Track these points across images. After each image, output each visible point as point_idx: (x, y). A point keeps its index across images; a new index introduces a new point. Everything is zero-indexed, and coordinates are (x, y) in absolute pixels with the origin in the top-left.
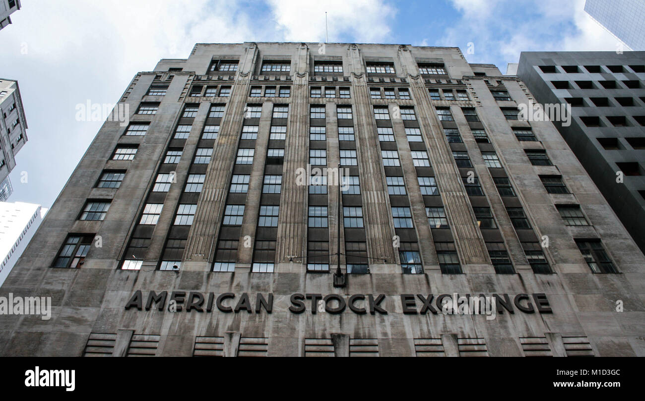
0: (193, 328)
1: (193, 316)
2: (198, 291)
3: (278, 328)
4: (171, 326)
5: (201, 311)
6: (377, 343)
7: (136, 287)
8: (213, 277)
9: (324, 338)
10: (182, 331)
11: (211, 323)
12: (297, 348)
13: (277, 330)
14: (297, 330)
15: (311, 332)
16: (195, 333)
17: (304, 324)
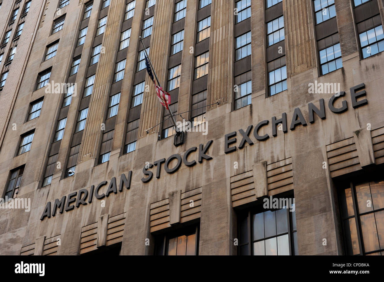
0: (80, 222)
1: (81, 210)
2: (85, 188)
3: (133, 201)
4: (67, 224)
5: (86, 204)
6: (201, 191)
7: (48, 199)
8: (95, 171)
9: (164, 199)
10: (74, 226)
11: (91, 212)
12: (145, 214)
13: (132, 203)
14: (146, 198)
15: (155, 196)
16: (82, 225)
17: (152, 190)
